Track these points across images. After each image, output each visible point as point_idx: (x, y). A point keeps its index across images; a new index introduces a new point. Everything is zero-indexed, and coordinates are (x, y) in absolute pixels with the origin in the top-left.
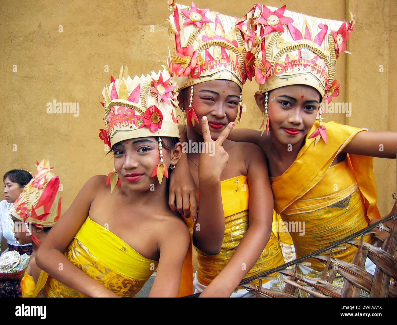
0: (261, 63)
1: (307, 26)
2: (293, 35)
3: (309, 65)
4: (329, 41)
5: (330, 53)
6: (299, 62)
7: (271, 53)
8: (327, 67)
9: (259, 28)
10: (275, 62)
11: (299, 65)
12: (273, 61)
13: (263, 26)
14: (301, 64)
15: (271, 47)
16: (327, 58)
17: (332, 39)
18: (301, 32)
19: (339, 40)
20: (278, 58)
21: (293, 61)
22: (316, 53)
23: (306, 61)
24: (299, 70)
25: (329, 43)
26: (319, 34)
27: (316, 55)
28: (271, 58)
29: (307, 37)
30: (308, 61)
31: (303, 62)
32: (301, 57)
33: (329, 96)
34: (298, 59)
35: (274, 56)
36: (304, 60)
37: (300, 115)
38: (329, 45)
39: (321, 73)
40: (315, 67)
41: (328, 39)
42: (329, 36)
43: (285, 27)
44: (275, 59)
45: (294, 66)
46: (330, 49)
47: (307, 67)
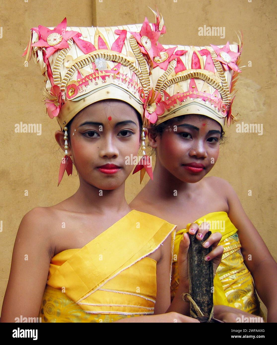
0: (51, 92)
1: (99, 36)
2: (83, 49)
3: (109, 76)
4: (131, 45)
5: (137, 59)
6: (95, 75)
7: (60, 76)
8: (137, 75)
9: (40, 53)
10: (65, 85)
11: (95, 78)
12: (63, 84)
13: (44, 49)
14: (98, 77)
15: (58, 69)
16: (134, 65)
17: (134, 43)
18: (93, 43)
19: (146, 43)
20: (68, 79)
21: (87, 77)
22: (116, 61)
23: (103, 72)
24: (96, 84)
25: (132, 47)
26: (117, 41)
27: (116, 64)
28: (60, 82)
29: (101, 47)
30: (106, 72)
31: (100, 74)
32: (97, 70)
33: (151, 113)
34: (93, 72)
35: (63, 78)
36: (102, 72)
37: (113, 144)
38: (133, 50)
39: (127, 82)
40: (118, 76)
41: (129, 44)
42: (130, 40)
43: (71, 43)
44: (64, 81)
45: (90, 81)
46: (135, 54)
47: (107, 78)
